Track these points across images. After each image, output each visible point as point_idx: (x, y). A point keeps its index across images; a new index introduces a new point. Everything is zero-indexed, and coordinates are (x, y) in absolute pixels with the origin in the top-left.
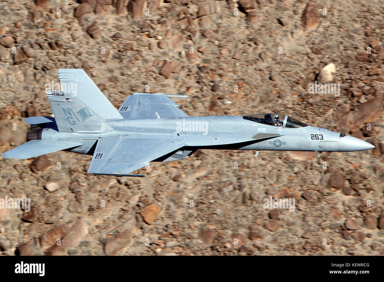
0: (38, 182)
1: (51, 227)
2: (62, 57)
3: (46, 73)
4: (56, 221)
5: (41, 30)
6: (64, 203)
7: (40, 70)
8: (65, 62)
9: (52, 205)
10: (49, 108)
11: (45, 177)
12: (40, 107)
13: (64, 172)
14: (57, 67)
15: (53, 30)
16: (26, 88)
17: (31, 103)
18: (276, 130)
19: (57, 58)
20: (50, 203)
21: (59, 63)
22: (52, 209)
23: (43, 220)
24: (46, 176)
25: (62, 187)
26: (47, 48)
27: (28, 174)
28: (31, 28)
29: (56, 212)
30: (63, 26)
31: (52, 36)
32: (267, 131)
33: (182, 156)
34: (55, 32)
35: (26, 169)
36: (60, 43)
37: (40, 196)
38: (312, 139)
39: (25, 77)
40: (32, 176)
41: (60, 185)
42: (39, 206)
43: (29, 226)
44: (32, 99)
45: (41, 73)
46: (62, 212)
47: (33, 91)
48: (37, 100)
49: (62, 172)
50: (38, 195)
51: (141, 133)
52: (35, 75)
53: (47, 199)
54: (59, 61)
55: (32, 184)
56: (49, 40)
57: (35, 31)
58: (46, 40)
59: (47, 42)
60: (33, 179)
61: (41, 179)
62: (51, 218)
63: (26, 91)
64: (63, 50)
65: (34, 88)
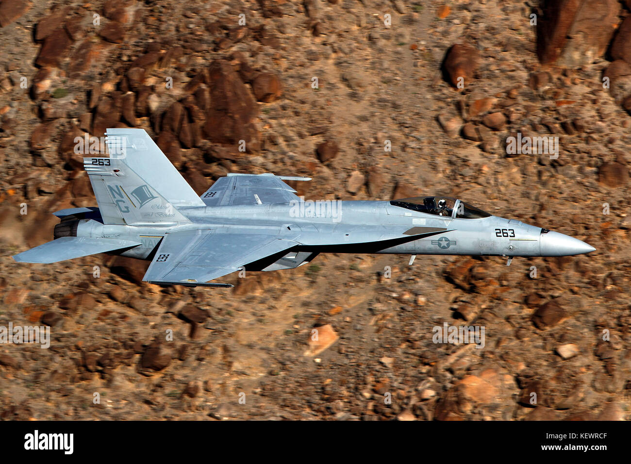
0: (546, 343)
1: (566, 415)
2: (582, 146)
3: (557, 171)
4: (575, 405)
5: (550, 103)
6: (587, 377)
7: (549, 167)
8: (588, 153)
9: (567, 380)
10: (563, 226)
11: (556, 336)
12: (547, 225)
13: (587, 328)
14: (575, 162)
15: (569, 103)
16: (526, 195)
17: (533, 218)
18: (441, 222)
19: (575, 148)
20: (564, 376)
21: (579, 155)
22: (567, 385)
23: (553, 403)
24: (557, 333)
25: (583, 352)
26: (559, 132)
27: (529, 330)
28: (532, 99)
29: (574, 391)
30: (585, 96)
31: (567, 113)
32: (427, 223)
33: (296, 262)
34: (572, 106)
35: (526, 322)
36: (579, 123)
37: (547, 366)
38: (497, 236)
39: (523, 177)
40: (535, 333)
41: (579, 348)
42: (547, 381)
43: (531, 413)
44: (536, 212)
45: (549, 171)
46: (583, 390)
47: (537, 199)
48: (544, 213)
49: (584, 328)
50: (545, 363)
51: (232, 226)
52: (540, 174)
53: (560, 370)
54: (579, 152)
55: (536, 347)
56: (562, 118)
57: (539, 105)
58: (557, 119)
59: (558, 122)
60: (538, 339)
61: (550, 339)
62: (566, 400)
63: (526, 200)
64: (584, 135)
65: (539, 194)
